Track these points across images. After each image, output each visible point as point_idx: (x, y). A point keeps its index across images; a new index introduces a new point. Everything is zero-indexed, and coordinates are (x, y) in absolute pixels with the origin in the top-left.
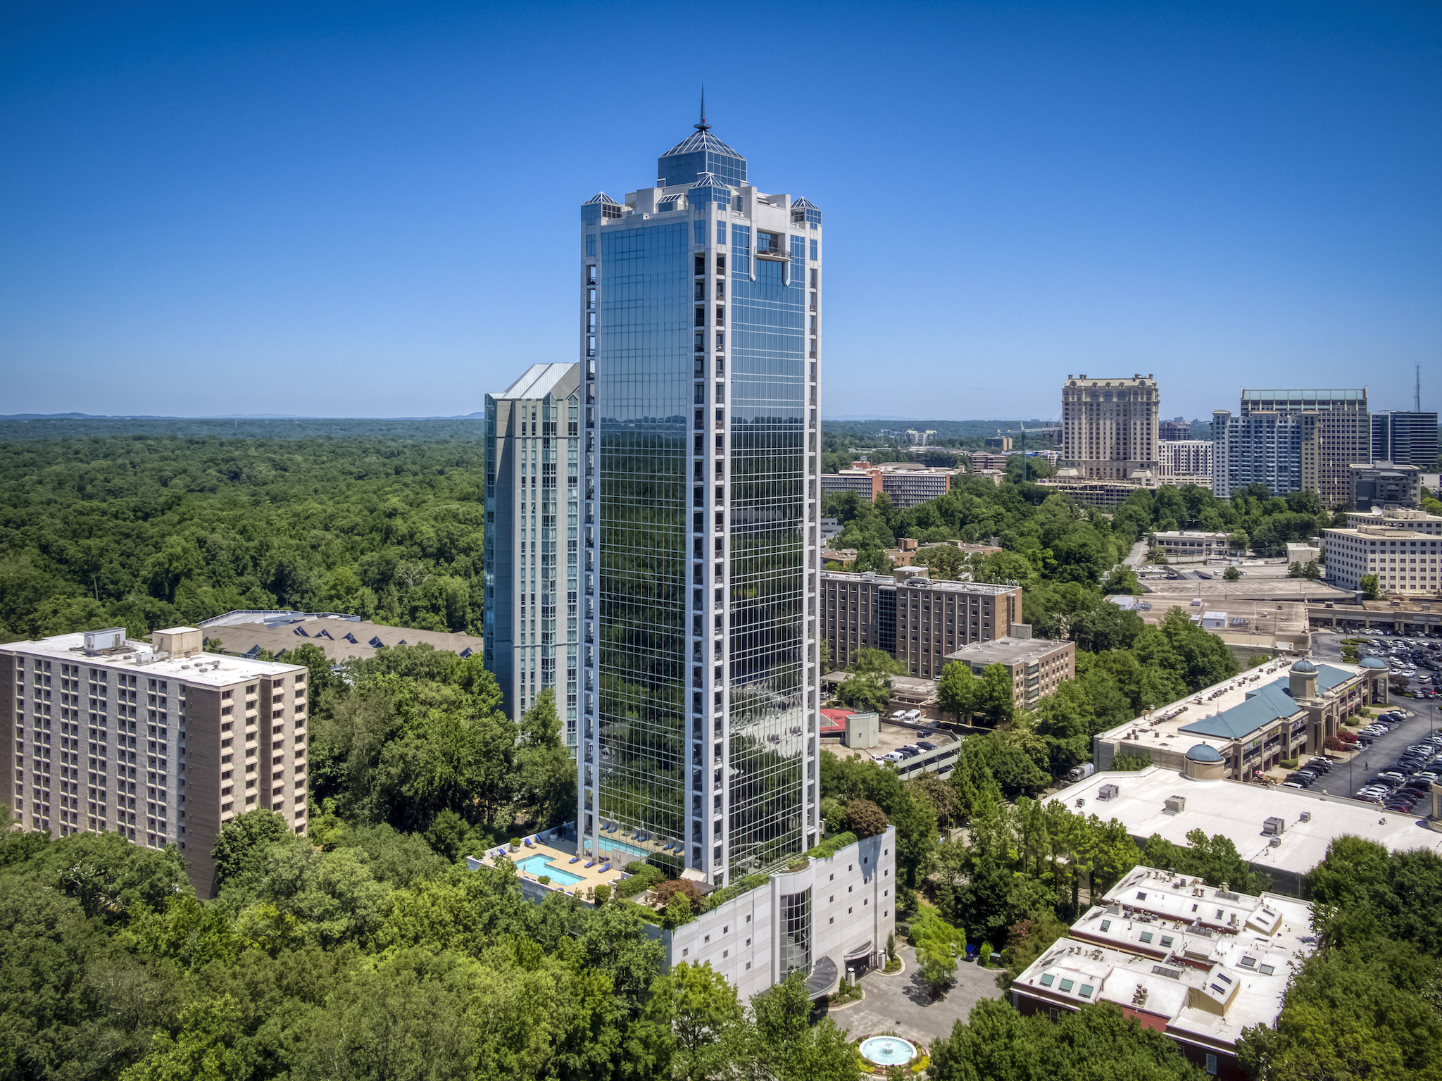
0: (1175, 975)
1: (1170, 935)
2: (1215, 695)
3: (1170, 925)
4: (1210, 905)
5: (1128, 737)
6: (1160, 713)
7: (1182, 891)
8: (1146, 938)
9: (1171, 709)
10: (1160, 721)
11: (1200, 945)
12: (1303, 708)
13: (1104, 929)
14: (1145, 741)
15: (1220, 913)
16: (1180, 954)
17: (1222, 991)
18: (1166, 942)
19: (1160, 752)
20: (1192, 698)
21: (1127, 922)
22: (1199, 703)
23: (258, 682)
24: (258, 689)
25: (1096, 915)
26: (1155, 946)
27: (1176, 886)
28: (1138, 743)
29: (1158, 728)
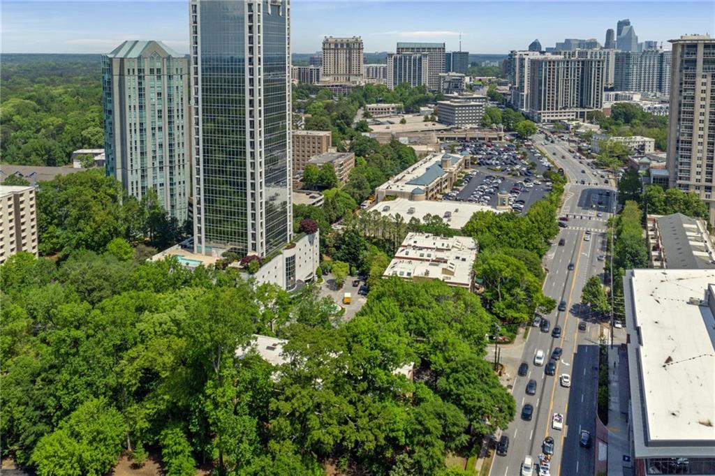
0: (437, 265)
1: (429, 253)
2: (414, 169)
3: (429, 250)
4: (439, 242)
5: (387, 188)
6: (396, 178)
7: (429, 239)
8: (422, 255)
9: (399, 176)
10: (398, 180)
11: (440, 255)
12: (446, 172)
13: (407, 254)
14: (394, 188)
15: (443, 245)
16: (434, 259)
17: (452, 268)
18: (429, 256)
19: (401, 193)
20: (405, 171)
21: (415, 251)
22: (409, 173)
23: (13, 195)
24: (13, 199)
25: (403, 250)
26: (425, 257)
27: (426, 237)
28: (392, 190)
29: (398, 183)
